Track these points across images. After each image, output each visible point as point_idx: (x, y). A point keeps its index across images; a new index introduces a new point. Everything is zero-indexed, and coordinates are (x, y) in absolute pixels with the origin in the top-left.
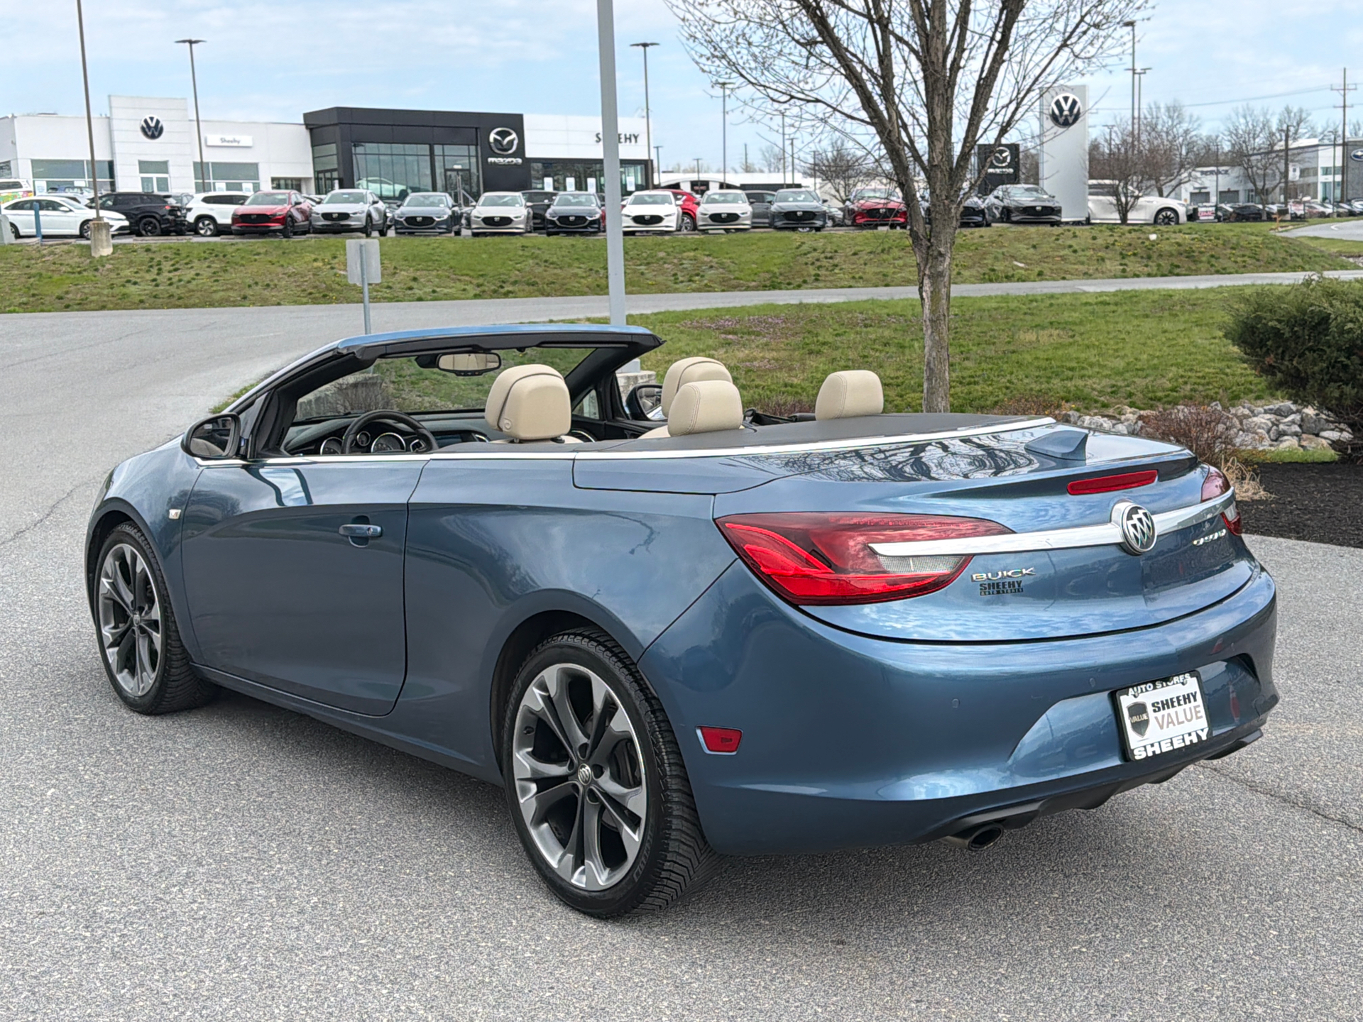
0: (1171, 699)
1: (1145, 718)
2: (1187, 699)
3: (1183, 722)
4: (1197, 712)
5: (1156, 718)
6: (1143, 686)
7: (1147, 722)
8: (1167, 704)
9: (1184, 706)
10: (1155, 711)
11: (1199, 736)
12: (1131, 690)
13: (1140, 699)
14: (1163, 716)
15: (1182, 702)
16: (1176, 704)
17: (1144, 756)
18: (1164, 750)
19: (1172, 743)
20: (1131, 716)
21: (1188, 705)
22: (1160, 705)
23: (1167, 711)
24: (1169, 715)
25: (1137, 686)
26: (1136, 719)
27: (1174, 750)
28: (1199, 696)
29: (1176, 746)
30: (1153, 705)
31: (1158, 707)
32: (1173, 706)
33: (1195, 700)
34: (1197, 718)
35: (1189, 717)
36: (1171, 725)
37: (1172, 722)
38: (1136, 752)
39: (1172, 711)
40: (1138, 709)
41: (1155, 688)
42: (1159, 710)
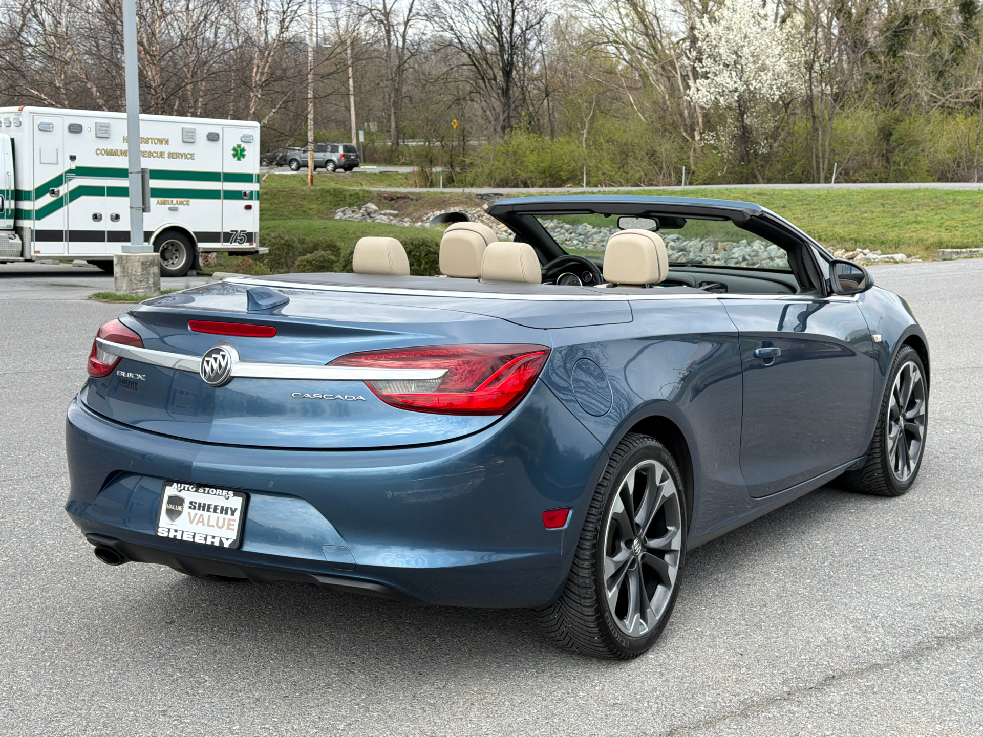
0: (209, 505)
1: (180, 508)
2: (224, 510)
3: (213, 526)
4: (229, 524)
5: (189, 513)
6: (187, 486)
7: (180, 513)
8: (203, 507)
9: (219, 515)
10: (190, 508)
11: (221, 542)
12: (175, 484)
13: (183, 494)
14: (196, 514)
15: (218, 511)
16: (212, 510)
17: (165, 535)
18: (184, 539)
19: (194, 537)
20: (169, 503)
21: (223, 515)
22: (197, 505)
23: (201, 512)
24: (202, 515)
25: (181, 483)
26: (171, 507)
27: (193, 543)
28: (238, 514)
29: (197, 540)
30: (191, 503)
31: (193, 506)
32: (208, 510)
33: (233, 514)
34: (228, 528)
35: (220, 524)
36: (200, 524)
37: (203, 522)
38: (160, 530)
39: (205, 513)
40: (176, 501)
41: (197, 491)
42: (195, 508)
